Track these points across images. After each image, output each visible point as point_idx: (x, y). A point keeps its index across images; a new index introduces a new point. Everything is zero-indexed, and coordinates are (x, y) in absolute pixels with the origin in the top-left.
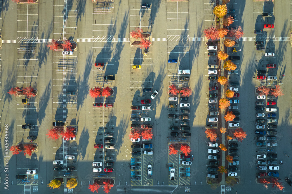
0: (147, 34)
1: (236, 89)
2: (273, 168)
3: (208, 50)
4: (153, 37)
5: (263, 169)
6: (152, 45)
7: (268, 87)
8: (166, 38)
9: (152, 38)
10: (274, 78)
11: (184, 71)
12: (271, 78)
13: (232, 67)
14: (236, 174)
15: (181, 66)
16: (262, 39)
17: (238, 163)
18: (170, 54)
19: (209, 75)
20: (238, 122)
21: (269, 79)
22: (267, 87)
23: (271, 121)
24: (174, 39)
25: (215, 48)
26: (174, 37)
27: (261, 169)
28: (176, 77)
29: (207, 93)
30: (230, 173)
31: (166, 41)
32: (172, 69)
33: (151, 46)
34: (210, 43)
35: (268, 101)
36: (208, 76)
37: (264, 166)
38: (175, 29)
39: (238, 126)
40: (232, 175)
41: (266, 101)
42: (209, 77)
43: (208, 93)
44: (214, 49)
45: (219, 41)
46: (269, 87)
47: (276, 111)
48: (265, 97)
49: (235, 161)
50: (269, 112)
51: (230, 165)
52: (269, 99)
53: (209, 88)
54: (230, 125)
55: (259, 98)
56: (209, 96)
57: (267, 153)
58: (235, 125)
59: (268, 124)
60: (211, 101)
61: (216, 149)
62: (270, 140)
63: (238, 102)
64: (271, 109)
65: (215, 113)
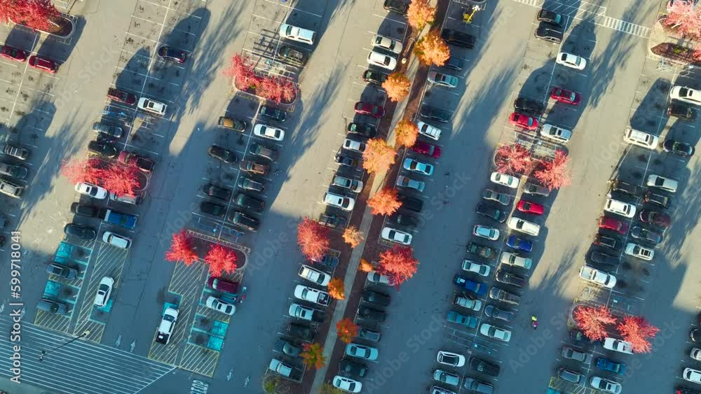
1: (434, 131)
7: (537, 157)
10: (559, 135)
11: (295, 31)
12: (553, 132)
14: (358, 387)
15: (296, 15)
17: (374, 354)
19: (370, 65)
20: (411, 233)
21: (545, 133)
23: (513, 259)
28: (271, 42)
29: (346, 119)
30: (340, 378)
32: (265, 16)
35: (524, 197)
36: (367, 68)
37: (451, 389)
39: (409, 243)
40: (345, 386)
41: (518, 198)
42: (366, 73)
43: (351, 120)
46: (541, 157)
47: (536, 235)
48: (515, 183)
49: (366, 345)
50: (513, 231)
51: (349, 352)
52: (527, 192)
53: (357, 104)
54: (385, 233)
55: (498, 179)
56: (349, 130)
57: (470, 352)
58: (399, 237)
59: (499, 268)
60: (348, 144)
61: (319, 291)
62: (492, 318)
63: (428, 169)
64: (522, 223)
65: (349, 182)
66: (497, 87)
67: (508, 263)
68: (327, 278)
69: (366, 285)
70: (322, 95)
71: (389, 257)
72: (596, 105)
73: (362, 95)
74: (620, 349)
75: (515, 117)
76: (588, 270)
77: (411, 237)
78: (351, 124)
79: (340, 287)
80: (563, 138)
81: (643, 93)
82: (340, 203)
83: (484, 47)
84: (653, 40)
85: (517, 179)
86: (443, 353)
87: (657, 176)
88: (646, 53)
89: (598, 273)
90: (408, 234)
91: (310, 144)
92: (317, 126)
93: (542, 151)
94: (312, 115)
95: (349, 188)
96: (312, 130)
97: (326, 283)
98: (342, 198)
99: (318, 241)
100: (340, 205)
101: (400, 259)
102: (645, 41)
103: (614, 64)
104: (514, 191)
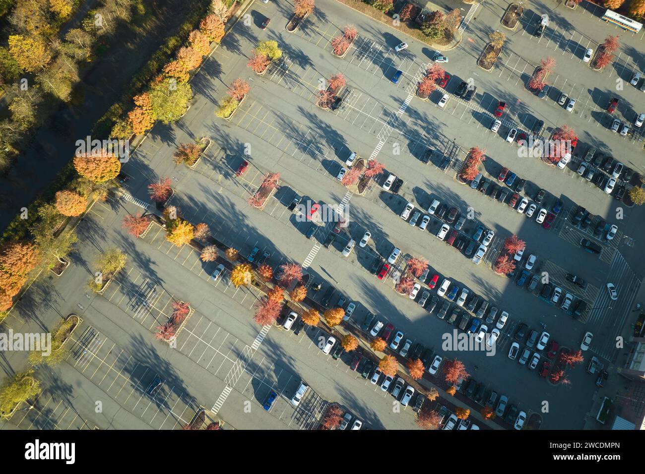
0: (199, 416)
1: (378, 325)
2: (542, 344)
3: (289, 329)
4: (210, 409)
5: (536, 361)
6: (221, 418)
7: (405, 269)
8: (226, 387)
9: (211, 411)
10: (396, 255)
11: (298, 396)
12: (393, 258)
13: (338, 316)
14: (523, 414)
15: (287, 392)
16: (325, 233)
17: (504, 398)
18: (256, 398)
19: (330, 353)
20: (435, 355)
21: (393, 261)
22: (404, 271)
23: (462, 300)
24: (237, 373)
25: (293, 317)
26: (233, 373)
27: (533, 365)
28: (298, 412)
29: (358, 377)
30: (516, 425)
31: (231, 390)
32: (282, 411)
33: (222, 423)
34: (281, 320)
35: (427, 283)
36: (330, 356)
37: (531, 357)
38: (222, 361)
39: (441, 359)
40: (521, 422)
41: (426, 287)
42: (334, 357)
43: (359, 375)
44: (293, 320)
45: (287, 302)
46: (406, 267)
47: (450, 282)
48: (418, 286)
49: (498, 402)
50: (445, 294)
51: (501, 415)
52: (424, 281)
53: (351, 368)
54: (432, 371)
55: (414, 295)
56: (365, 377)
57: (512, 339)
58: (437, 364)
59: (465, 308)
60: (374, 381)
61: (460, 424)
62: (494, 320)
63: (400, 336)
64: (442, 288)
65: (397, 387)
66: (370, 294)
67: (463, 303)
68: (453, 416)
69: (462, 392)
70: (348, 402)
71: (450, 375)
72: (388, 235)
73: (345, 363)
74: (521, 253)
75: (381, 277)
76: (475, 259)
77: (437, 357)
78: (362, 375)
79: (462, 411)
80: (398, 253)
81: (383, 204)
82: (409, 396)
83: (344, 294)
84: (355, 191)
85: (416, 284)
86: (510, 355)
87: (429, 209)
88: (361, 196)
89: (478, 254)
90: (436, 358)
91: (375, 415)
92: (365, 408)
93: (403, 266)
94: (358, 411)
95: (401, 388)
96: (368, 413)
97: (456, 419)
98: (406, 394)
99: (432, 418)
100: (411, 396)
101: (452, 370)
102: (355, 195)
103: (369, 222)
104: (422, 288)
